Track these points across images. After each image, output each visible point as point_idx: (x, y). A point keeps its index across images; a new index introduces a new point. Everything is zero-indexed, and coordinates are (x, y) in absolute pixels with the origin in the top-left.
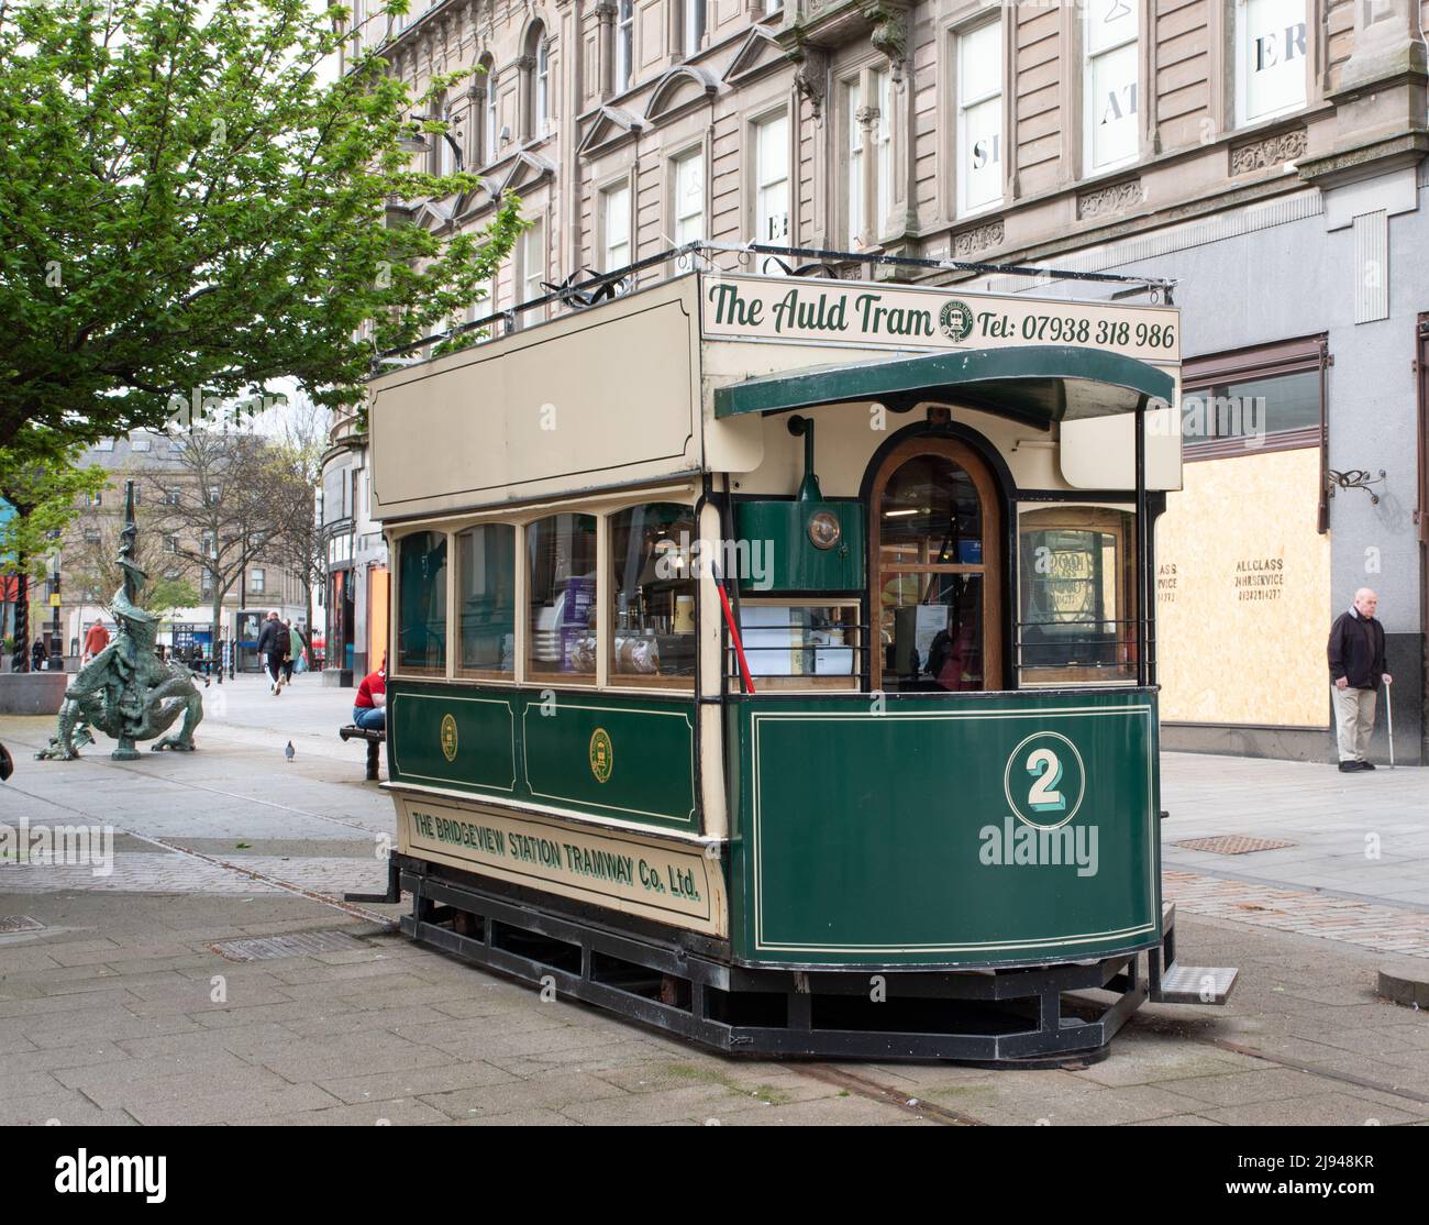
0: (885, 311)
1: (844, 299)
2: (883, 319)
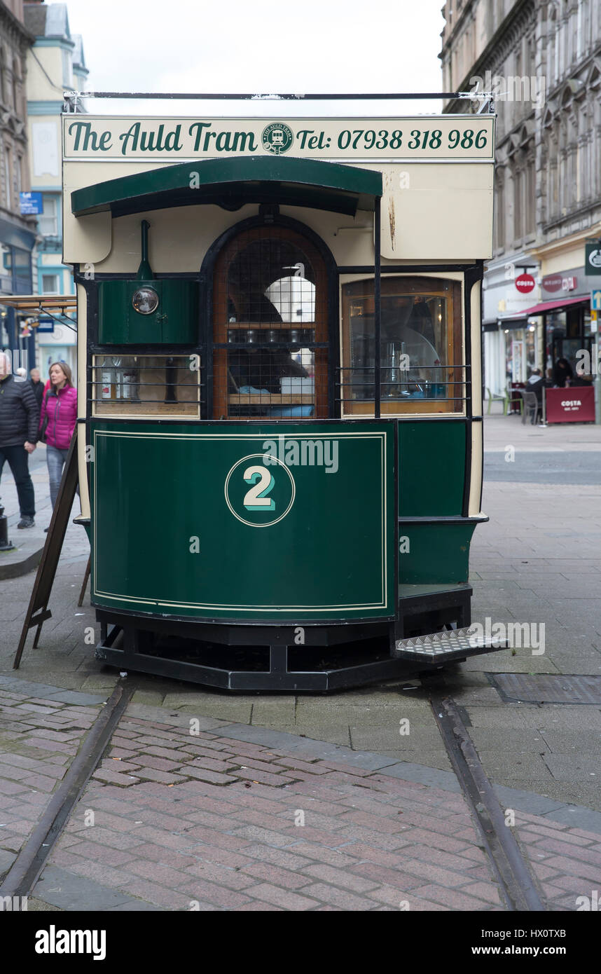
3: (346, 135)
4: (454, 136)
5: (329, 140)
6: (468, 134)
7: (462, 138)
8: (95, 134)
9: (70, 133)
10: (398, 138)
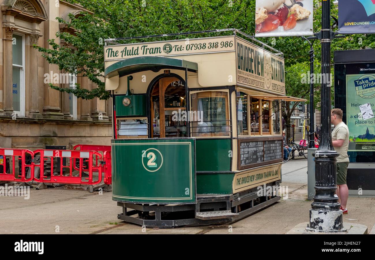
0: (149, 49)
1: (138, 47)
2: (148, 51)
3: (188, 46)
4: (222, 44)
5: (183, 48)
6: (227, 43)
7: (225, 44)
8: (113, 52)
9: (106, 52)
10: (204, 45)
